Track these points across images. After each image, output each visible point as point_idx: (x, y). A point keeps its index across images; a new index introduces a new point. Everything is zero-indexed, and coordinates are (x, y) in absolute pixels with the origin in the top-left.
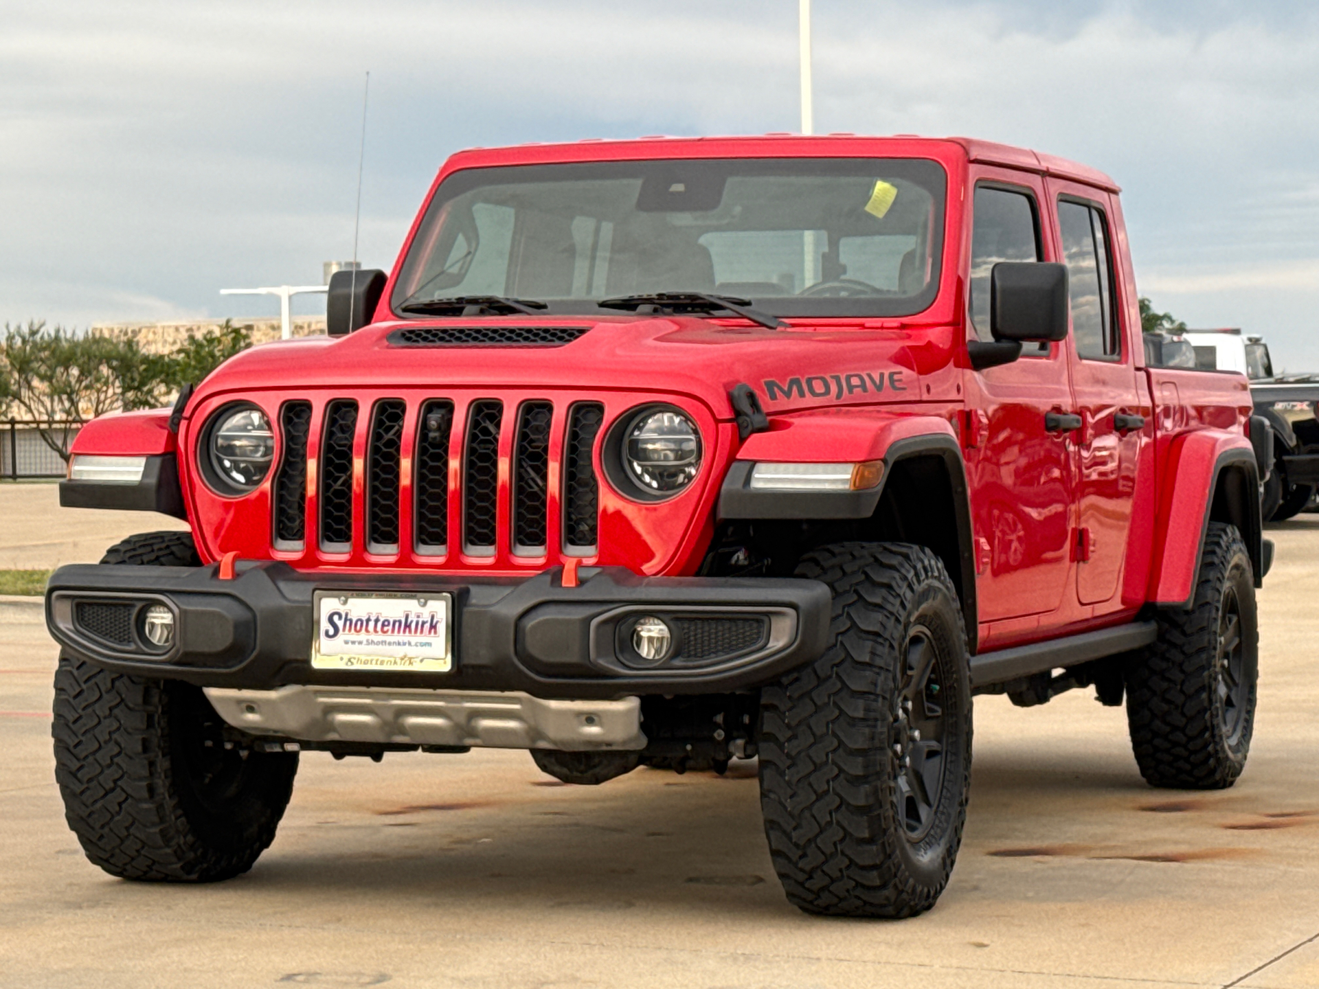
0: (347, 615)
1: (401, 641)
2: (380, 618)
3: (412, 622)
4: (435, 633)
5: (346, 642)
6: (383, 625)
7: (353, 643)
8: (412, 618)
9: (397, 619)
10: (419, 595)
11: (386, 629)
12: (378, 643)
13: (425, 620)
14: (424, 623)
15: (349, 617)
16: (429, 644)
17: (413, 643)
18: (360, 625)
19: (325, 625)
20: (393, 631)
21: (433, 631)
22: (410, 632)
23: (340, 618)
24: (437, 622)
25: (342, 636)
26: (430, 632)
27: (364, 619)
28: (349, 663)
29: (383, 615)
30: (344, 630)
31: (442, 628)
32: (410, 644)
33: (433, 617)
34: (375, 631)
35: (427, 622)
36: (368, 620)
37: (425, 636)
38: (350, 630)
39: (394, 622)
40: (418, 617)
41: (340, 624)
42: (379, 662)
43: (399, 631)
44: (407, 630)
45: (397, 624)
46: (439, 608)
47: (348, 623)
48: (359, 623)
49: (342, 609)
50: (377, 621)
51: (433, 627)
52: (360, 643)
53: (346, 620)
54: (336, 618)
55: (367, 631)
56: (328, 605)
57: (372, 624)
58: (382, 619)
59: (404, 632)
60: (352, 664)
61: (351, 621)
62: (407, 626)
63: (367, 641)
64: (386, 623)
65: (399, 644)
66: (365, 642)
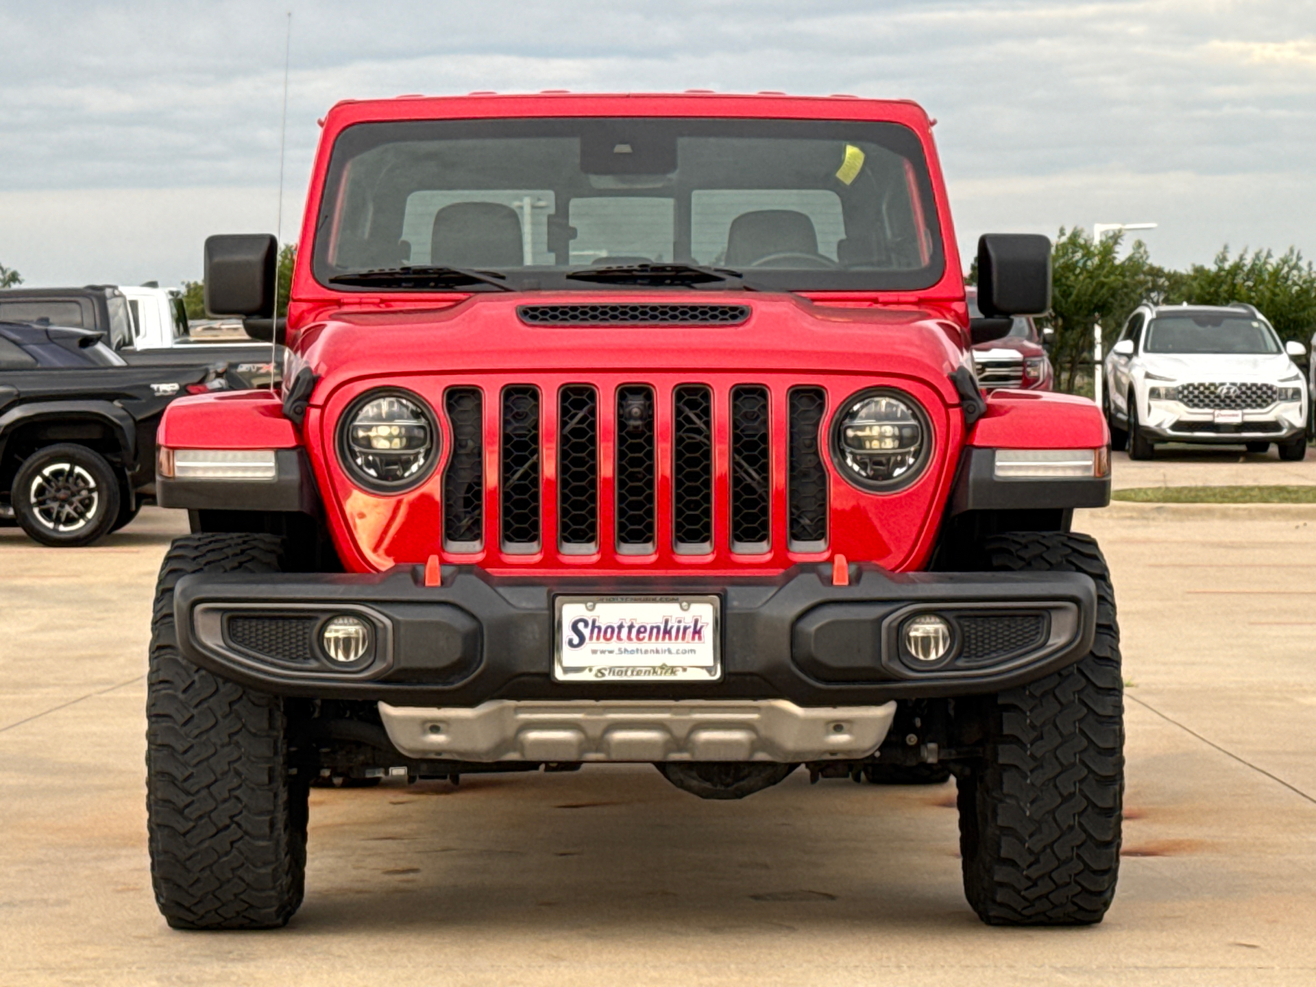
0: (594, 622)
1: (660, 649)
2: (635, 624)
3: (672, 628)
4: (700, 638)
5: (594, 652)
6: (639, 632)
7: (603, 652)
8: (673, 623)
9: (655, 625)
10: (680, 598)
11: (641, 636)
12: (632, 652)
13: (688, 625)
14: (685, 629)
15: (597, 624)
16: (693, 651)
17: (674, 651)
18: (611, 633)
19: (567, 633)
20: (650, 638)
21: (697, 636)
22: (670, 638)
23: (586, 624)
24: (701, 627)
25: (589, 645)
26: (693, 638)
27: (616, 626)
28: (599, 675)
29: (638, 621)
30: (591, 638)
31: (708, 633)
32: (670, 651)
33: (696, 622)
34: (629, 638)
35: (689, 627)
36: (621, 627)
37: (688, 642)
38: (598, 638)
39: (652, 628)
40: (680, 622)
41: (586, 632)
42: (635, 673)
43: (657, 638)
44: (667, 636)
45: (655, 631)
46: (704, 612)
47: (596, 630)
48: (609, 630)
49: (589, 616)
50: (631, 627)
51: (697, 632)
52: (611, 652)
53: (594, 626)
54: (581, 626)
55: (619, 638)
56: (571, 611)
57: (625, 632)
58: (637, 626)
59: (664, 638)
60: (603, 675)
61: (599, 628)
62: (667, 632)
63: (620, 649)
64: (642, 630)
65: (657, 652)
66: (616, 651)
